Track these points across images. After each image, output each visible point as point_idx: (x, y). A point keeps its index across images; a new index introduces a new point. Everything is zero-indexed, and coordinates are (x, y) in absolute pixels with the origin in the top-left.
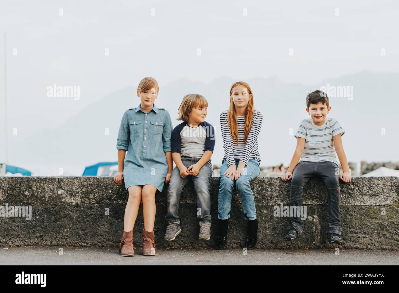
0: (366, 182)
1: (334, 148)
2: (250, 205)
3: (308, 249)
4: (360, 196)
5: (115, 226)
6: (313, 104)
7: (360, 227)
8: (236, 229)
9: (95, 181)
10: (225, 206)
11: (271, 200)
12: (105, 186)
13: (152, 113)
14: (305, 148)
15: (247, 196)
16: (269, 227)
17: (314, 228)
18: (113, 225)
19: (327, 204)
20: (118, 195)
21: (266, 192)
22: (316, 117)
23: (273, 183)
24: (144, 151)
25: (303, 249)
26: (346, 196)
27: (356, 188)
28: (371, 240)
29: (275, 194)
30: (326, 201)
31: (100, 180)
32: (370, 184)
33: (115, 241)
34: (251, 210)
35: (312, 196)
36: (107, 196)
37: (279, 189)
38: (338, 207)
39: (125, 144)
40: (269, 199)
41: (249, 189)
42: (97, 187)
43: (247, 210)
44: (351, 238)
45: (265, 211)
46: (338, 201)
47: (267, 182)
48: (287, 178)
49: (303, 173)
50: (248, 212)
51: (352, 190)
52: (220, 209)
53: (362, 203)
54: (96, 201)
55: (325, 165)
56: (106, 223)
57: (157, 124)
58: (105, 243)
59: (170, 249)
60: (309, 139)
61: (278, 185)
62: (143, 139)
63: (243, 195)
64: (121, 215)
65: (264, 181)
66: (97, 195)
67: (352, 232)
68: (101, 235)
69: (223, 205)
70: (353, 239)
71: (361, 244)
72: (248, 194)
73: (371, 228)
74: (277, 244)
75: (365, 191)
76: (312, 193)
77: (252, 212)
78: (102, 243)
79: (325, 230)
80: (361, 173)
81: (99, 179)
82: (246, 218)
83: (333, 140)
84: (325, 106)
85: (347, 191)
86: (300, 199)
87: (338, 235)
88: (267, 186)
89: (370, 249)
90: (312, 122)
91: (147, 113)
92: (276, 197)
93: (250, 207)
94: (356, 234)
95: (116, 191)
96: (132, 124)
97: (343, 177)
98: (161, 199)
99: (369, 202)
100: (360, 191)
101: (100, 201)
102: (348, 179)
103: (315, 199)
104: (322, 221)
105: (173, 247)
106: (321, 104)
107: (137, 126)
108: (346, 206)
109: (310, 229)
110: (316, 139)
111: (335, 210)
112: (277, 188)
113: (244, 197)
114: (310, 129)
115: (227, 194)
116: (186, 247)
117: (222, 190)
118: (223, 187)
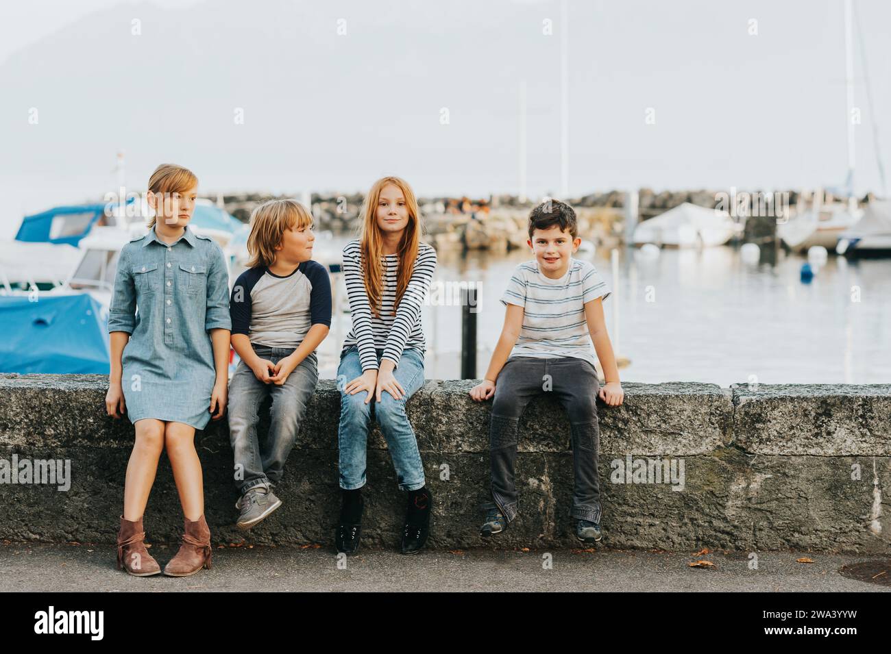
0: (655, 404)
1: (585, 326)
2: (410, 458)
3: (528, 549)
4: (642, 435)
5: (104, 497)
6: (540, 228)
7: (642, 501)
8: (371, 504)
9: (57, 397)
10: (355, 459)
11: (448, 443)
12: (78, 409)
13: (182, 246)
14: (523, 327)
15: (401, 439)
16: (443, 502)
17: (542, 503)
18: (99, 496)
19: (571, 452)
20: (109, 428)
21: (437, 425)
22: (546, 259)
23: (452, 405)
24: (167, 331)
25: (518, 550)
26: (612, 435)
27: (634, 418)
28: (664, 529)
29: (458, 429)
30: (568, 446)
31: (69, 395)
32: (664, 408)
33: (102, 529)
34: (413, 469)
35: (538, 434)
36: (83, 431)
37: (467, 417)
38: (593, 463)
39: (126, 320)
40: (444, 441)
41: (404, 423)
42: (61, 411)
43: (403, 470)
44: (621, 527)
45: (434, 466)
46: (593, 449)
47: (439, 403)
48: (483, 395)
49: (519, 388)
50: (406, 472)
51: (626, 422)
52: (345, 468)
53: (647, 449)
54: (59, 441)
55: (567, 367)
56: (83, 491)
57: (193, 269)
58: (81, 535)
59: (226, 547)
60: (532, 307)
61: (464, 409)
62: (165, 303)
63: (393, 438)
64: (115, 474)
65: (433, 400)
66: (61, 428)
67: (625, 514)
68: (72, 517)
69: (350, 459)
70: (627, 528)
71: (642, 539)
72: (404, 435)
73: (665, 505)
74: (462, 539)
75: (652, 425)
76: (537, 427)
77: (415, 473)
78: (74, 533)
79: (565, 507)
80: (639, 216)
81: (64, 392)
82: (403, 485)
83: (583, 309)
84: (566, 235)
85: (613, 423)
86: (512, 444)
87: (593, 524)
88: (440, 413)
89: (661, 549)
90: (540, 271)
91: (172, 247)
92: (460, 436)
93: (409, 462)
94: (634, 517)
95: (104, 420)
96: (139, 271)
97: (605, 395)
98: (205, 439)
99: (661, 447)
100: (642, 423)
101: (67, 441)
102: (616, 399)
103: (544, 440)
104: (560, 488)
105: (233, 545)
106: (558, 229)
107: (150, 276)
108: (611, 456)
109: (532, 506)
110: (548, 309)
111: (587, 469)
112: (461, 416)
113: (395, 441)
114: (534, 285)
115: (359, 434)
116: (262, 544)
117: (345, 427)
118: (348, 419)
